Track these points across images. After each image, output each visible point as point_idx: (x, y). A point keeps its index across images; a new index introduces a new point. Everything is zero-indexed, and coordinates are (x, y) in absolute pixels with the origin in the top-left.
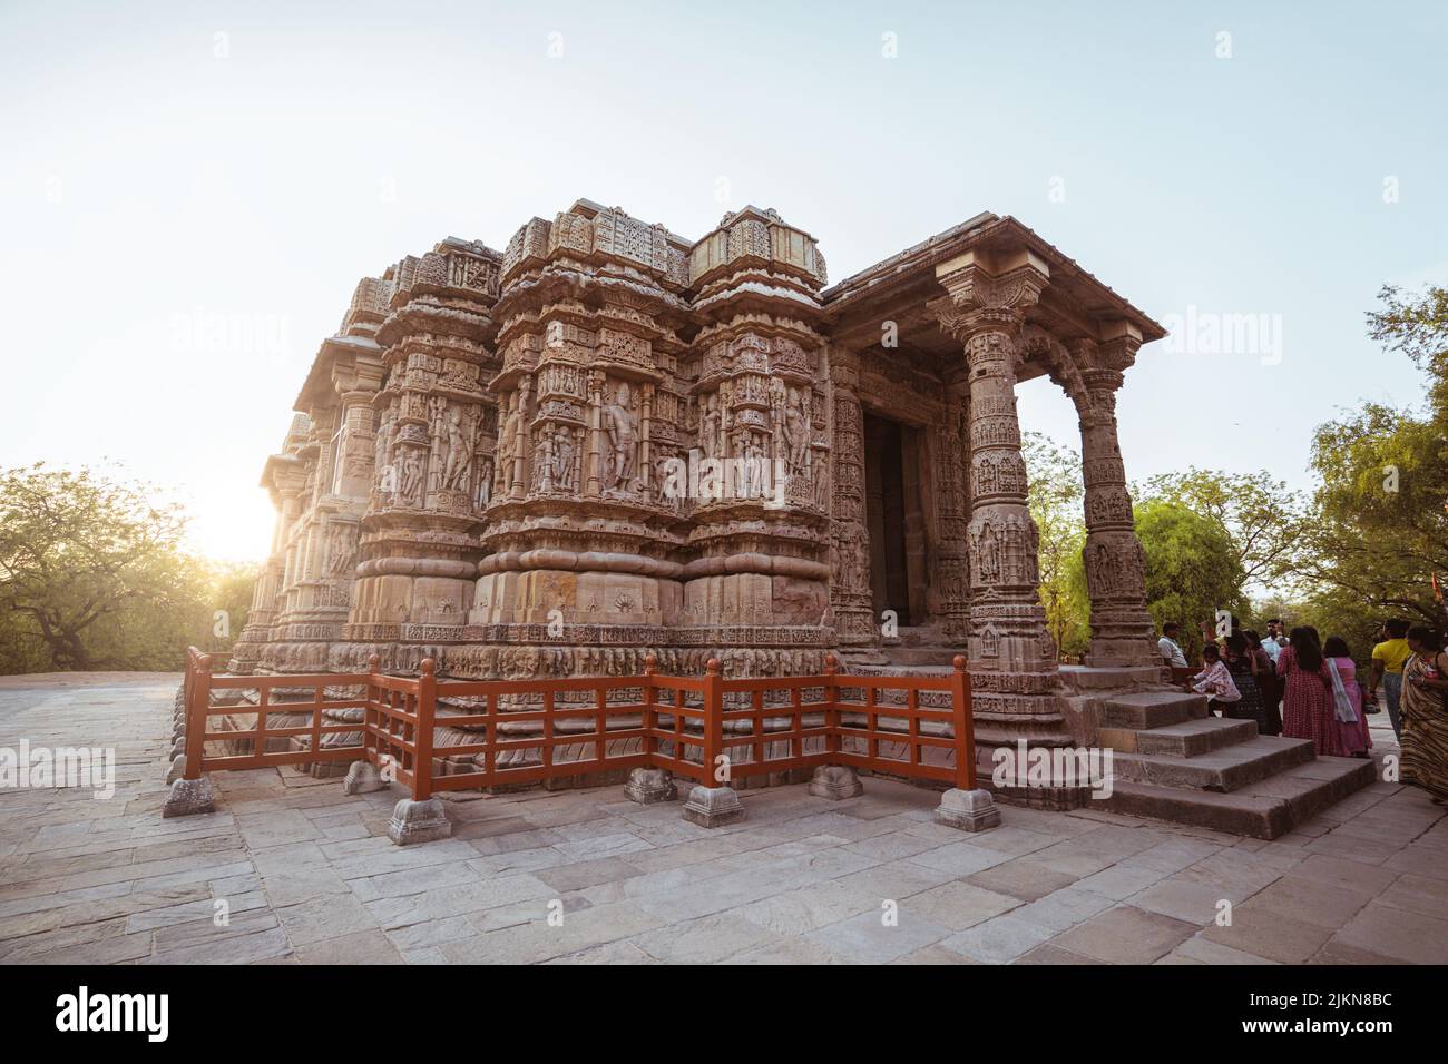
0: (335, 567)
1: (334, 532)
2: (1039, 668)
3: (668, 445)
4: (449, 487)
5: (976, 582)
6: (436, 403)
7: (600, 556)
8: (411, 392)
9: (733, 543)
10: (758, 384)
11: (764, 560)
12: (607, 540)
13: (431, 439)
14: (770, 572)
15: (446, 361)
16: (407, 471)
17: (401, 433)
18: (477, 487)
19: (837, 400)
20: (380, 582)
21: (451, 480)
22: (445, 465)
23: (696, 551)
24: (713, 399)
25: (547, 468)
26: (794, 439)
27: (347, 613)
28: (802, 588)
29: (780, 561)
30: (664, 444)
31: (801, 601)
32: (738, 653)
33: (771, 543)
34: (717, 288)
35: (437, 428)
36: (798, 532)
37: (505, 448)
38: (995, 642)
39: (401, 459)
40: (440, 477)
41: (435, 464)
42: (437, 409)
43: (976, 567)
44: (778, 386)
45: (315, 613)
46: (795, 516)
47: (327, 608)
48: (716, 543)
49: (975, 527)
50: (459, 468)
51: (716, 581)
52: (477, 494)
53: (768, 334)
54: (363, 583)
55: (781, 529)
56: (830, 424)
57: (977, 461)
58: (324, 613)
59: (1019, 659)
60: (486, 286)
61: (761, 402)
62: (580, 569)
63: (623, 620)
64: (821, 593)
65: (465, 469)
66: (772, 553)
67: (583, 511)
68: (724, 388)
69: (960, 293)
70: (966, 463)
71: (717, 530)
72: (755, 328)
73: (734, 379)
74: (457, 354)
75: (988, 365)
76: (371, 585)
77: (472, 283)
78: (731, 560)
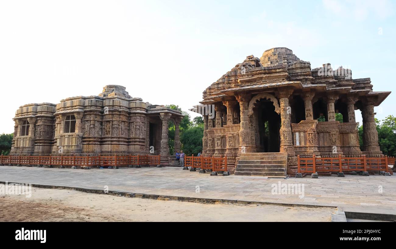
2: (166, 155)
5: (161, 147)
7: (121, 143)
9: (135, 142)
10: (139, 123)
11: (139, 144)
12: (121, 141)
14: (140, 145)
19: (147, 123)
23: (130, 142)
24: (133, 124)
26: (142, 129)
27: (82, 149)
28: (143, 147)
29: (141, 144)
31: (142, 148)
32: (137, 154)
33: (140, 142)
35: (96, 125)
36: (143, 140)
38: (163, 153)
41: (96, 130)
43: (161, 145)
44: (141, 123)
46: (142, 139)
47: (79, 149)
48: (133, 141)
49: (162, 141)
51: (134, 146)
53: (140, 116)
55: (141, 140)
56: (146, 127)
57: (162, 134)
59: (165, 155)
61: (139, 125)
62: (119, 144)
63: (124, 150)
64: (144, 147)
66: (140, 143)
67: (119, 138)
68: (134, 123)
69: (162, 117)
70: (161, 134)
71: (134, 140)
72: (139, 116)
73: (136, 122)
74: (98, 115)
75: (164, 125)
78: (135, 143)
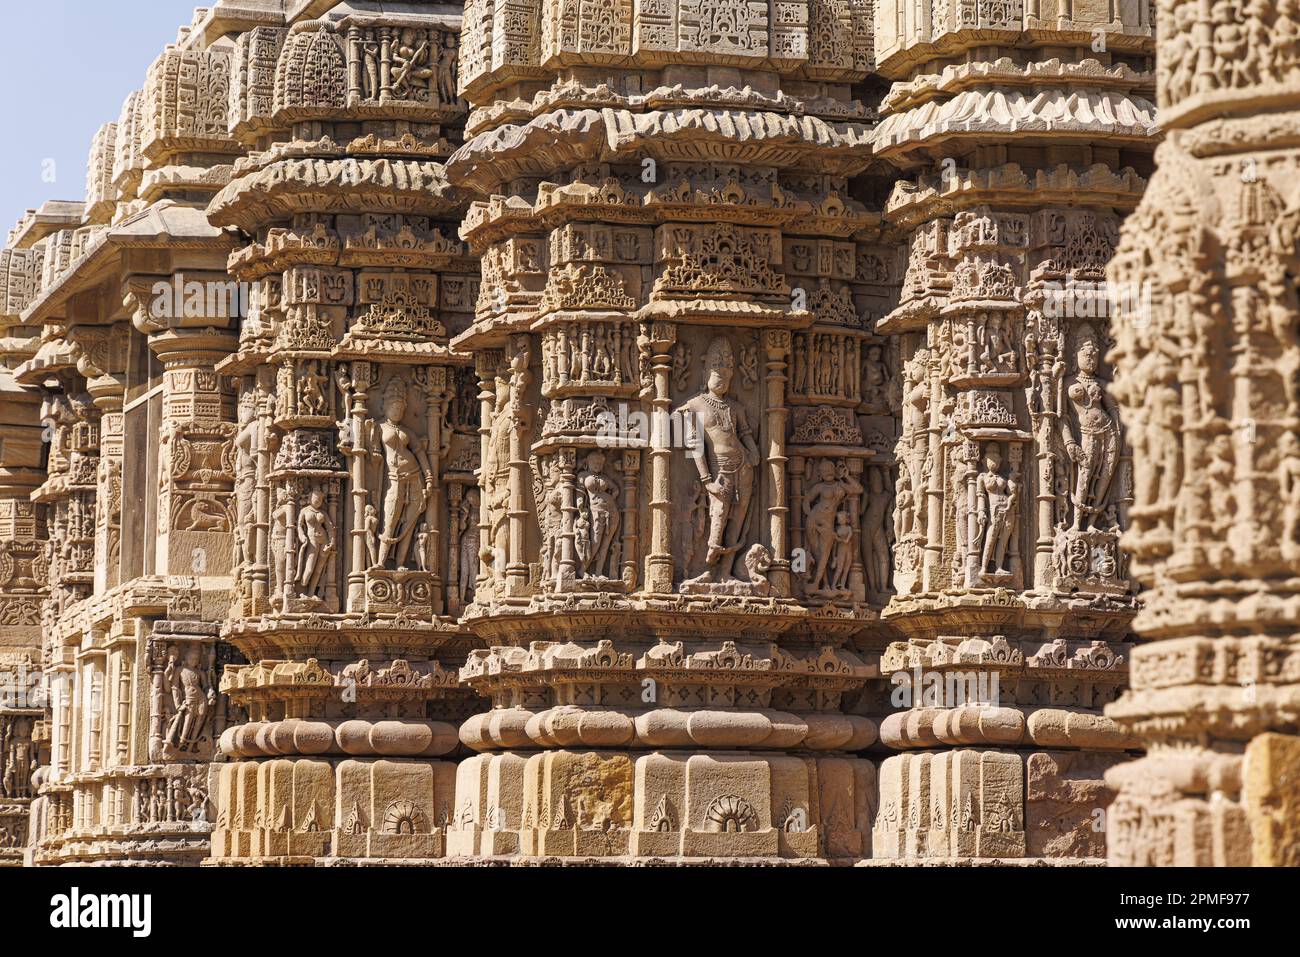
0: (176, 738)
1: (165, 663)
3: (835, 459)
4: (391, 563)
6: (348, 377)
8: (295, 361)
13: (345, 461)
15: (362, 279)
16: (302, 537)
17: (284, 451)
18: (453, 551)
20: (268, 771)
21: (394, 549)
22: (380, 515)
25: (565, 543)
27: (207, 836)
30: (820, 459)
34: (915, 96)
37: (493, 484)
39: (287, 509)
40: (370, 540)
42: (352, 390)
45: (143, 838)
50: (411, 516)
51: (916, 761)
52: (454, 568)
54: (235, 774)
58: (160, 837)
60: (433, 85)
65: (422, 517)
76: (251, 776)
77: (402, 87)
